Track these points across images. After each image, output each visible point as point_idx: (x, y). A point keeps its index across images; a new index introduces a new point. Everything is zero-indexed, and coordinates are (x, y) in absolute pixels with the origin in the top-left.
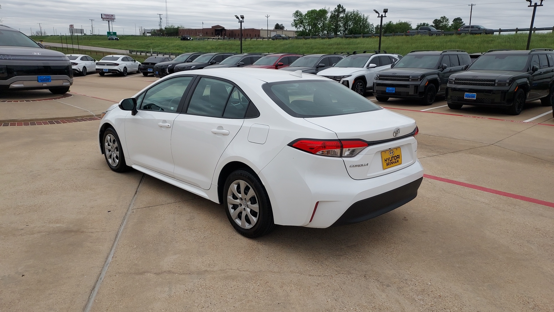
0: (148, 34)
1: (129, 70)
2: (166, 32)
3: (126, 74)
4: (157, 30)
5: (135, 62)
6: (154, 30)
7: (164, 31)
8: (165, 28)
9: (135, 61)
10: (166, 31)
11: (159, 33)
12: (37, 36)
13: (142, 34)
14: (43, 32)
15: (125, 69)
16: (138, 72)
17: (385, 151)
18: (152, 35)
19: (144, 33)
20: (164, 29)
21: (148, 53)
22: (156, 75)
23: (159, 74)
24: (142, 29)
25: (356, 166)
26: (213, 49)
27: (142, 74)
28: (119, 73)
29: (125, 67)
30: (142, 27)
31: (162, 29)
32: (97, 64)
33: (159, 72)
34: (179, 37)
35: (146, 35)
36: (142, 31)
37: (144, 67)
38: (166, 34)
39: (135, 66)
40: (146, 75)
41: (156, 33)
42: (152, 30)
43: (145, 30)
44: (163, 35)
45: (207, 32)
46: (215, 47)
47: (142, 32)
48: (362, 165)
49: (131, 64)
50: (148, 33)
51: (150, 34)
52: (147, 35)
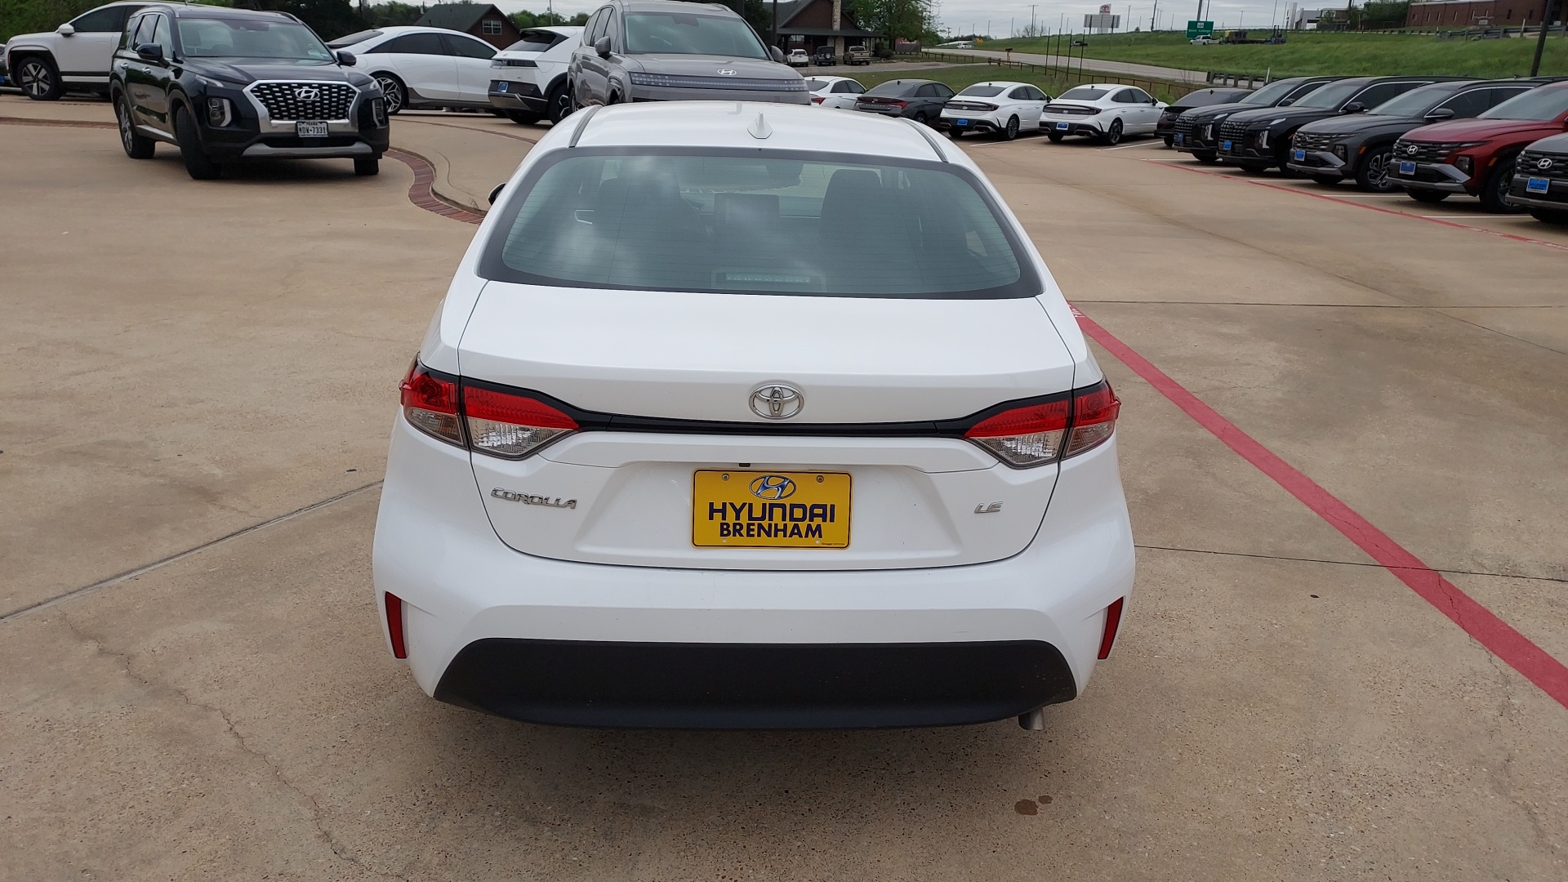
0: (1310, 26)
1: (1128, 128)
2: (1365, 16)
3: (1117, 139)
4: (1337, 11)
5: (1154, 105)
6: (1329, 12)
7: (1362, 12)
8: (1367, 5)
9: (1154, 102)
10: (1368, 14)
11: (1341, 20)
12: (1024, 37)
13: (1292, 26)
14: (1038, 27)
15: (1115, 124)
16: (1157, 136)
17: (724, 472)
18: (1319, 28)
19: (1297, 23)
20: (1363, 6)
21: (1257, 80)
22: (1177, 144)
23: (1184, 140)
24: (1294, 10)
25: (518, 497)
26: (1488, 65)
27: (1162, 142)
28: (1095, 135)
29: (1118, 120)
30: (1295, 5)
31: (1356, 8)
32: (1047, 109)
33: (1185, 136)
34: (1400, 32)
35: (1302, 28)
36: (1294, 16)
37: (1169, 120)
38: (1362, 23)
39: (1149, 118)
40: (1170, 144)
41: (1334, 20)
42: (1322, 11)
43: (1303, 12)
44: (1353, 27)
45: (1510, 11)
46: (1500, 61)
47: (1293, 20)
48: (543, 501)
49: (1138, 110)
50: (1309, 21)
51: (1314, 26)
52: (1307, 28)
